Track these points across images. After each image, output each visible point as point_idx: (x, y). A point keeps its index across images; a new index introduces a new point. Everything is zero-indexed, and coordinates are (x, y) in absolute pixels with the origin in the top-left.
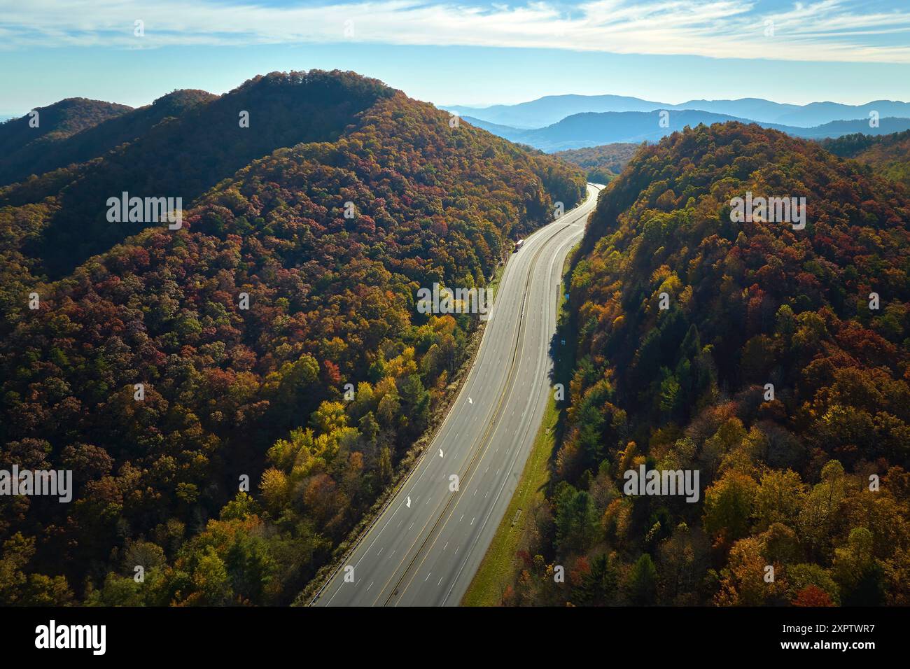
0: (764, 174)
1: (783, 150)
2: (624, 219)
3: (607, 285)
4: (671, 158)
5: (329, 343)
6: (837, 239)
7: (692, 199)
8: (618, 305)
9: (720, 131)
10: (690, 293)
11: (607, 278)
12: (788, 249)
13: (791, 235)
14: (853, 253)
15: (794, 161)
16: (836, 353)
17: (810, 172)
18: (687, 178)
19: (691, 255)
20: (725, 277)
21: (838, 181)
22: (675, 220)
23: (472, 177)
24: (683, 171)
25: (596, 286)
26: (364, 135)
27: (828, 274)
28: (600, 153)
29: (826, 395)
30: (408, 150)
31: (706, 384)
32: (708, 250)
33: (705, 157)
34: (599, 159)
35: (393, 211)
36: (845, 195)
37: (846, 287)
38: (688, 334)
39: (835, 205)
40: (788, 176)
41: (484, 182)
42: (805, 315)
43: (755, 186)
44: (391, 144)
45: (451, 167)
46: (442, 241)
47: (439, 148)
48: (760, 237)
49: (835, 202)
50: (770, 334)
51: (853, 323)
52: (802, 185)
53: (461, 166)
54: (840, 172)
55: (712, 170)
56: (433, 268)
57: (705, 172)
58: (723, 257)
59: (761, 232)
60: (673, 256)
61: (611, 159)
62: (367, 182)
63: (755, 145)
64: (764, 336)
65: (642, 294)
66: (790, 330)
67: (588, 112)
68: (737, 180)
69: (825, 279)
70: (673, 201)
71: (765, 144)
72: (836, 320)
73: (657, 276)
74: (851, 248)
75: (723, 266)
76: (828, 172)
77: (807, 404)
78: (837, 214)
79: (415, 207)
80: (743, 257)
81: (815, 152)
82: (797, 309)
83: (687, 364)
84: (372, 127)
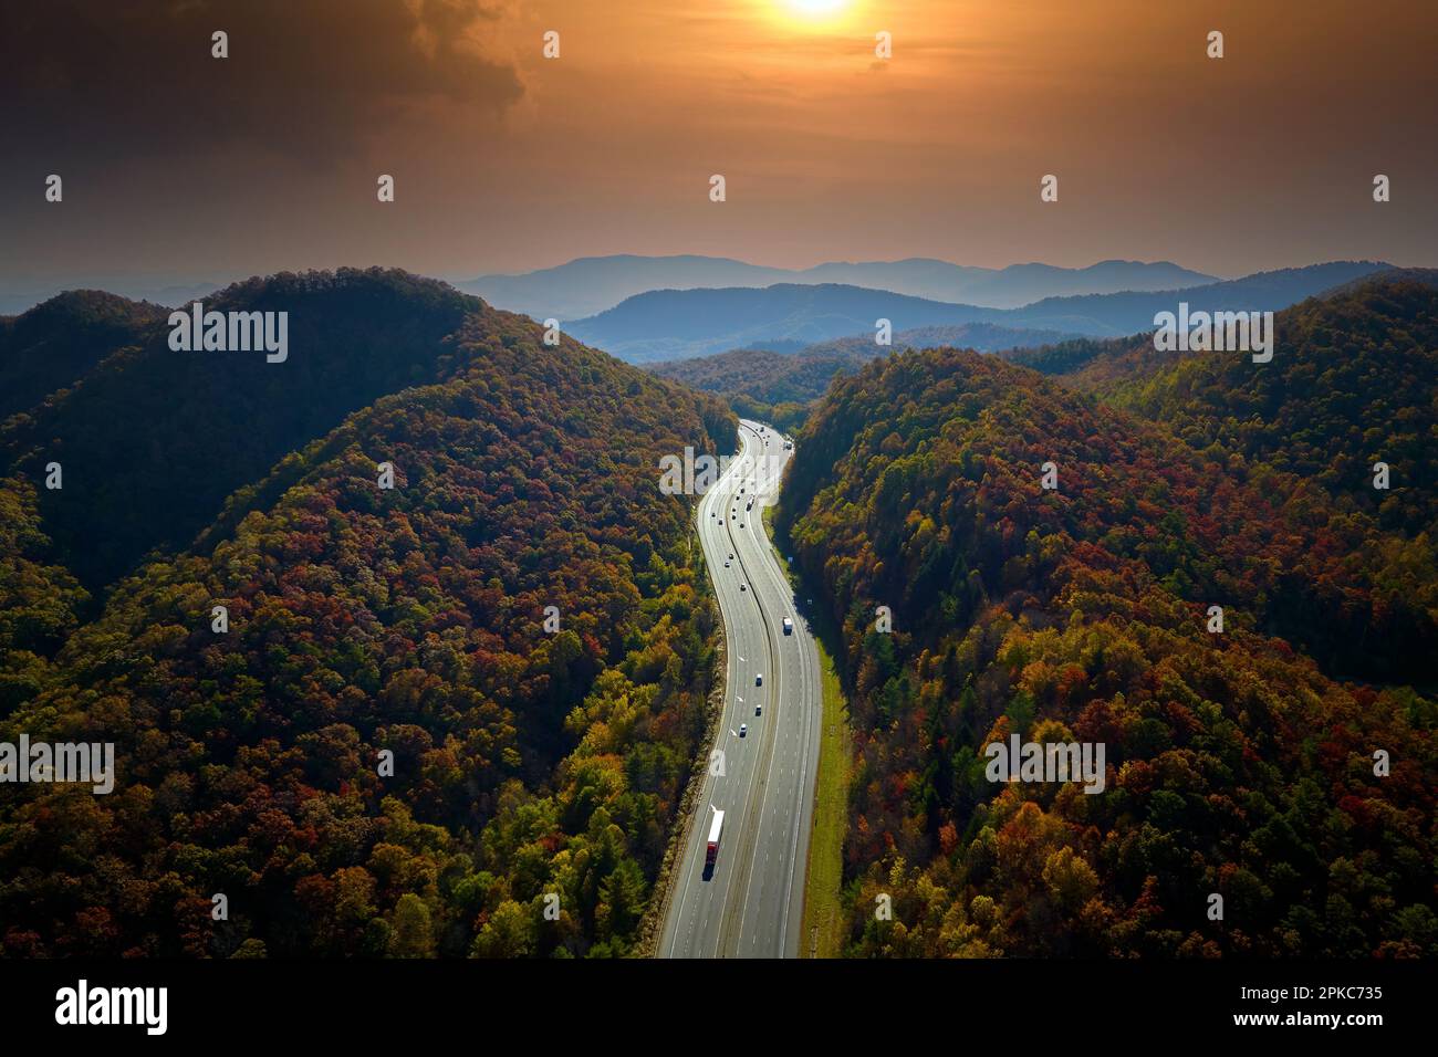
0: (994, 413)
1: (1007, 384)
2: (845, 468)
3: (848, 538)
4: (885, 395)
5: (577, 618)
6: (1068, 475)
7: (922, 443)
8: (872, 554)
9: (936, 360)
10: (948, 531)
11: (848, 531)
12: (1027, 486)
13: (1028, 474)
14: (1082, 488)
15: (1021, 398)
16: (1072, 563)
17: (1037, 408)
18: (909, 419)
19: (941, 499)
20: (978, 514)
21: (1064, 417)
22: (915, 465)
23: (629, 423)
24: (904, 411)
25: (836, 540)
26: (482, 371)
27: (1062, 506)
28: (720, 367)
29: (1069, 588)
30: (541, 391)
31: (979, 597)
32: (957, 493)
33: (927, 393)
34: (724, 378)
35: (563, 473)
36: (1071, 433)
37: (1077, 516)
38: (956, 563)
39: (1063, 443)
40: (1017, 415)
41: (645, 429)
42: (1048, 539)
43: (987, 426)
44: (518, 383)
45: (599, 411)
46: (634, 505)
47: (574, 384)
48: (1004, 477)
49: (1063, 440)
50: (1023, 556)
51: (1085, 542)
52: (1031, 424)
53: (610, 409)
54: (1065, 407)
55: (937, 409)
56: (639, 537)
57: (929, 412)
58: (974, 498)
59: (1002, 473)
60: (921, 502)
61: (740, 377)
62: (513, 437)
63: (978, 379)
64: (1018, 557)
65: (900, 539)
66: (1038, 549)
67: (663, 289)
68: (967, 421)
69: (1061, 511)
70: (899, 445)
71: (989, 377)
72: (1071, 541)
73: (910, 521)
74: (1079, 483)
75: (974, 506)
76: (1054, 407)
77: (1056, 597)
78: (1066, 451)
79: (584, 466)
80: (990, 496)
81: (1038, 383)
82: (1042, 534)
83: (962, 584)
84: (484, 360)
